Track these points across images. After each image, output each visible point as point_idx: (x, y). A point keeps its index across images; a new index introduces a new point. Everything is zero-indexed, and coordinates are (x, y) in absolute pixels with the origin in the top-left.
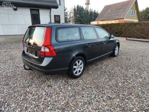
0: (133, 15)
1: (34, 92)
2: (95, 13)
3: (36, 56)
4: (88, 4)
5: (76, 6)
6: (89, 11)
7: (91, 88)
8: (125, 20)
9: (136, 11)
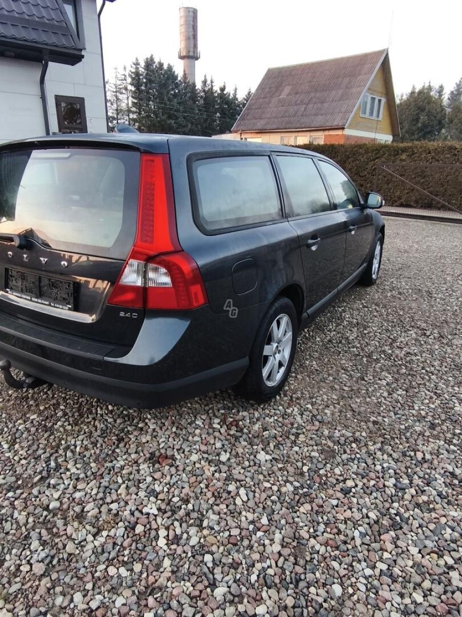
0: (374, 117)
1: (91, 509)
2: (223, 96)
3: (76, 309)
4: (191, 55)
5: (143, 64)
6: (199, 86)
7: (356, 440)
8: (347, 132)
9: (383, 100)
